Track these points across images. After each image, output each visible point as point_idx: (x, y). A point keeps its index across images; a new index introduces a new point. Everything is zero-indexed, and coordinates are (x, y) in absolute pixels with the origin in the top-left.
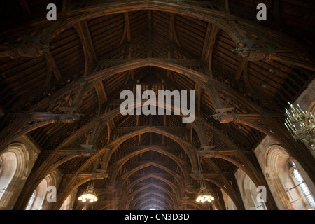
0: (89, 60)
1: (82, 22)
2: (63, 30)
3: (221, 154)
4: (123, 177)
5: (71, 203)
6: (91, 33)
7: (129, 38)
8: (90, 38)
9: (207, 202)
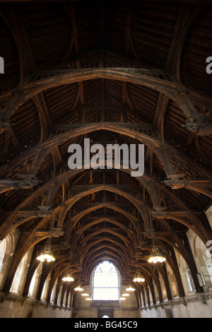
0: (44, 125)
1: (39, 94)
2: (21, 104)
3: (173, 215)
4: (77, 233)
5: (28, 259)
6: (46, 100)
7: (82, 101)
8: (45, 105)
9: (158, 263)
